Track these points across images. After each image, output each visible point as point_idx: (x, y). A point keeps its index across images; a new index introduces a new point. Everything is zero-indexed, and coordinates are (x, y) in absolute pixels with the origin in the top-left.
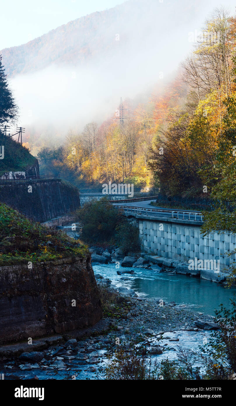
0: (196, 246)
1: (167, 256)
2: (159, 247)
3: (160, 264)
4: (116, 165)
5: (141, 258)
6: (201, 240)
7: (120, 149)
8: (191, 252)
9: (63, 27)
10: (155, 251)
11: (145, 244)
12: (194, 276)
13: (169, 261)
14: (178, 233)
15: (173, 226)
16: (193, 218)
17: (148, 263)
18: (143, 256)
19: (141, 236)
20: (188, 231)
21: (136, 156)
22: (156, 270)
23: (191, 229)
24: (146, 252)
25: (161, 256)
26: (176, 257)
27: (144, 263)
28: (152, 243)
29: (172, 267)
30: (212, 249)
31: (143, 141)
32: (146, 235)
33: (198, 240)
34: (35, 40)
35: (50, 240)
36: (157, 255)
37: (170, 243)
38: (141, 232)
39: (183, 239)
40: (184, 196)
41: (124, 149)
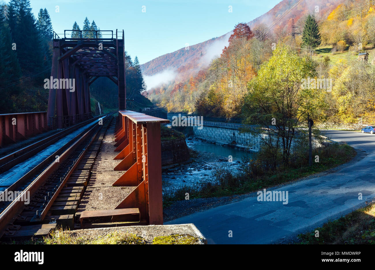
0: (213, 133)
1: (204, 137)
2: (200, 134)
3: (201, 139)
4: (178, 105)
5: (194, 137)
6: (215, 132)
7: (180, 100)
8: (212, 135)
9: (157, 58)
10: (199, 135)
11: (195, 132)
12: (213, 143)
13: (204, 138)
14: (207, 129)
15: (206, 127)
16: (212, 124)
17: (197, 139)
18: (195, 137)
19: (194, 130)
20: (211, 129)
21: (185, 102)
22: (200, 141)
23: (212, 128)
24: (196, 135)
25: (201, 137)
26: (207, 137)
27: (196, 139)
28: (198, 132)
29: (205, 140)
30: (219, 135)
31: (187, 97)
32: (196, 130)
33: (214, 131)
34: (148, 62)
35: (173, 133)
36: (199, 136)
37: (204, 132)
38: (194, 129)
39: (209, 131)
40: (207, 117)
41: (181, 100)
